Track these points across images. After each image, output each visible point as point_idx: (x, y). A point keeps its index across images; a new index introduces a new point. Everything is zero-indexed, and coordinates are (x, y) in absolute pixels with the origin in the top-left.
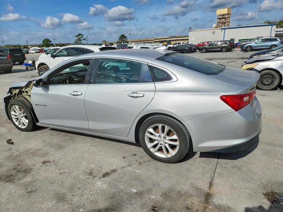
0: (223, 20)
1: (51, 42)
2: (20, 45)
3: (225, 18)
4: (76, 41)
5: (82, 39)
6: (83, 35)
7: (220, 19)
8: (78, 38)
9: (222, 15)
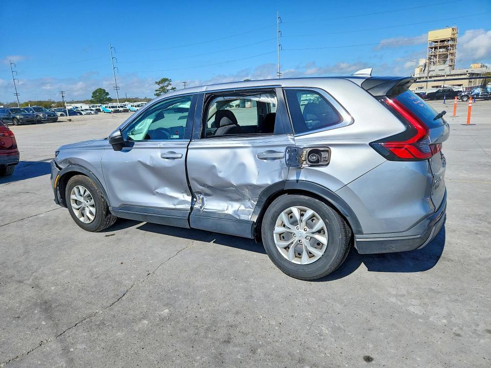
0: (441, 50)
1: (107, 94)
2: (52, 101)
3: (446, 47)
4: (158, 92)
5: (168, 88)
6: (170, 81)
7: (436, 48)
8: (162, 87)
9: (441, 41)
